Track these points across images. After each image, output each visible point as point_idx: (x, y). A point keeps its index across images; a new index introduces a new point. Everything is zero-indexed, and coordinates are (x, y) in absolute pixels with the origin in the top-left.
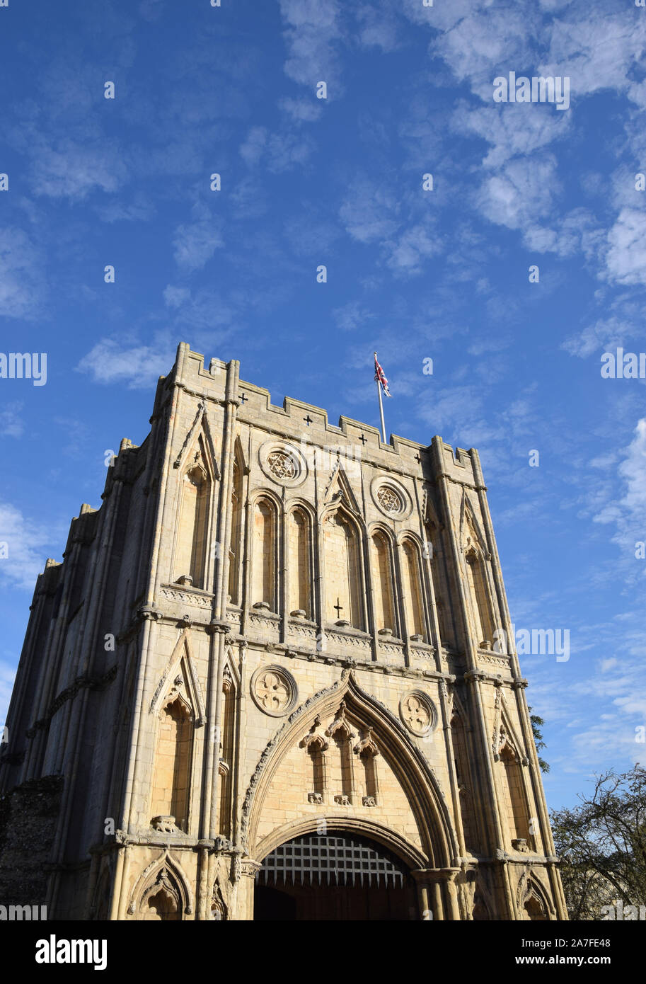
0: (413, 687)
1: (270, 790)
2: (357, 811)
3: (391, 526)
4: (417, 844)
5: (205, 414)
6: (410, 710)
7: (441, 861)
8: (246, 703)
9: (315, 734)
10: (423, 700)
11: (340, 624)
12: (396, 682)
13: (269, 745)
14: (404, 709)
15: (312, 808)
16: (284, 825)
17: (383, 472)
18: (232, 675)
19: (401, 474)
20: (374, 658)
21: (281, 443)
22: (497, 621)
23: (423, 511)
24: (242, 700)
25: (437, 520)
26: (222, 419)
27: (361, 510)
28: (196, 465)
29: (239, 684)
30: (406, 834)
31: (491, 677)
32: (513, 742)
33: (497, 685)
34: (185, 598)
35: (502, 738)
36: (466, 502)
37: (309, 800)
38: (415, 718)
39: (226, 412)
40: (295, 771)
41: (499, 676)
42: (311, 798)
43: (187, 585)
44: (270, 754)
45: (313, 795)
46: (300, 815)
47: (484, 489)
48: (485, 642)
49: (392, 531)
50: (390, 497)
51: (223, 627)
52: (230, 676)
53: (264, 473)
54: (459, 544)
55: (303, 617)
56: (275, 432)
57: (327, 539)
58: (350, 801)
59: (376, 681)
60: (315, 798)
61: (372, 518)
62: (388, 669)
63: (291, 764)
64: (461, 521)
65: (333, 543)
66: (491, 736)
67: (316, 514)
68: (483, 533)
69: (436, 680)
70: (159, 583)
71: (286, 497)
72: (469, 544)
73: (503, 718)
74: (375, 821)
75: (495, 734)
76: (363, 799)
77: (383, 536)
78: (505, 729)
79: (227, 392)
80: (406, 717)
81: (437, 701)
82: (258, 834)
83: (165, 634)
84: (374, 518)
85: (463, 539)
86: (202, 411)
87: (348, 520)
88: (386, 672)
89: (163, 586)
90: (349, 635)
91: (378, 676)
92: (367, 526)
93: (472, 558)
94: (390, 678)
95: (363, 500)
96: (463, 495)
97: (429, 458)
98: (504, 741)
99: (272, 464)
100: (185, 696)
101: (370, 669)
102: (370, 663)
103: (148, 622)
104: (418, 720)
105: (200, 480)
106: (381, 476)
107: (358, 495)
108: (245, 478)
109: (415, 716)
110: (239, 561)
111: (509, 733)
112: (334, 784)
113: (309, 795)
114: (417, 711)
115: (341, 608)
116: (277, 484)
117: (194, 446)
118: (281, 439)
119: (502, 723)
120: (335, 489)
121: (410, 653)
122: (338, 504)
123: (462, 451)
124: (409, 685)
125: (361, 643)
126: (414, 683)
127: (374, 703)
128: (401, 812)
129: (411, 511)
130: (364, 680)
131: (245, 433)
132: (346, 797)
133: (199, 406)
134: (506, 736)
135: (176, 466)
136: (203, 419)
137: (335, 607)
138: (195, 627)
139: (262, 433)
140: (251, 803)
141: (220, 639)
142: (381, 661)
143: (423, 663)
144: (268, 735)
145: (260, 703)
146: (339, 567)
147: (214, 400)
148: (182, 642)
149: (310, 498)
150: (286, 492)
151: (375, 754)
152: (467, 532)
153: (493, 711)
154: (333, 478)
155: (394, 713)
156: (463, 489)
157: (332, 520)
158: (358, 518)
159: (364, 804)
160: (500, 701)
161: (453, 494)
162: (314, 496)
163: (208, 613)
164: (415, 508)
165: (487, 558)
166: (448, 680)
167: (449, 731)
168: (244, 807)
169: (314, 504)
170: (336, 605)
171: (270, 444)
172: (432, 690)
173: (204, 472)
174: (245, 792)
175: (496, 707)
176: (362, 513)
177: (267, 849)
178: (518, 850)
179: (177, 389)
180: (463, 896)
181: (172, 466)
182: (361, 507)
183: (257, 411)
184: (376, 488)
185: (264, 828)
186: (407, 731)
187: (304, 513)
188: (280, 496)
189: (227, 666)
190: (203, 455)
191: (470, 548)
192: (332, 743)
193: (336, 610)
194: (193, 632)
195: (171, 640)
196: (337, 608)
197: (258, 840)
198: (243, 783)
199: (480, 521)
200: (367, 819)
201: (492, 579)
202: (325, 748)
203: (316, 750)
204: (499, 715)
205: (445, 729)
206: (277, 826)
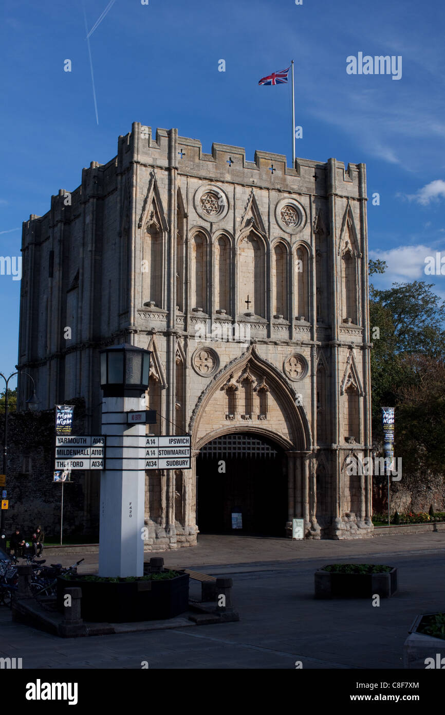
0: (293, 352)
1: (204, 414)
2: (254, 423)
3: (288, 239)
4: (287, 438)
5: (155, 181)
6: (290, 365)
7: (302, 448)
8: (189, 372)
9: (230, 383)
10: (300, 359)
11: (248, 315)
12: (283, 349)
13: (203, 393)
14: (287, 365)
15: (228, 423)
16: (212, 432)
17: (286, 195)
18: (181, 355)
19: (300, 194)
20: (269, 336)
21: (210, 186)
22: (359, 303)
23: (314, 222)
24: (187, 370)
25: (324, 230)
26: (167, 182)
27: (267, 231)
28: (151, 222)
29: (185, 360)
30: (283, 434)
31: (346, 344)
32: (356, 383)
33: (350, 348)
34: (152, 316)
35: (349, 380)
36: (348, 213)
37: (226, 418)
38: (293, 372)
39: (170, 175)
40: (218, 403)
41: (352, 343)
42: (227, 417)
43: (153, 308)
44: (204, 398)
45: (229, 416)
46: (221, 426)
47: (366, 199)
48: (347, 319)
49: (288, 243)
50: (290, 214)
51: (174, 333)
52: (180, 356)
53: (198, 214)
54: (337, 249)
55: (224, 314)
56: (205, 179)
57: (243, 254)
58: (250, 417)
59: (270, 350)
60: (229, 418)
61: (275, 234)
62: (277, 342)
63: (215, 400)
64: (342, 230)
65: (246, 256)
66: (341, 379)
67: (234, 239)
68: (359, 236)
69: (310, 346)
70: (136, 310)
71: (214, 230)
72: (346, 247)
73: (351, 368)
74: (265, 428)
75: (344, 378)
76: (258, 416)
77: (283, 248)
78: (352, 375)
79: (170, 158)
80: (287, 368)
81: (308, 359)
82: (198, 436)
83: (142, 339)
84: (276, 235)
85: (341, 242)
86: (153, 180)
87: (258, 240)
88: (276, 344)
89: (138, 311)
90: (253, 323)
91: (271, 347)
92: (270, 243)
93: (348, 257)
94: (279, 348)
95: (269, 222)
96: (347, 206)
97: (324, 176)
98: (350, 383)
99: (203, 203)
100: (155, 373)
101: (265, 343)
102: (266, 340)
103: (132, 335)
104: (295, 371)
105: (155, 233)
106: (284, 198)
107: (265, 218)
108: (185, 220)
109: (293, 368)
110: (183, 282)
111: (354, 377)
112: (241, 409)
113: (226, 416)
114: (295, 365)
115: (250, 302)
116: (207, 221)
117: (150, 207)
118: (210, 183)
119: (350, 371)
120: (249, 215)
121: (294, 330)
122: (250, 228)
123: (353, 167)
124: (291, 350)
125: (261, 327)
126: (294, 349)
127: (267, 364)
128: (280, 422)
129: (305, 226)
130: (261, 350)
131: (184, 183)
132: (248, 416)
133: (151, 174)
134: (352, 380)
135: (140, 227)
136: (154, 185)
137: (246, 302)
138: (159, 333)
139: (196, 180)
140: (194, 424)
141: (173, 339)
142: (274, 337)
143: (301, 335)
144: (202, 387)
145: (197, 369)
146: (249, 273)
147: (161, 168)
148: (152, 344)
149: (230, 228)
150: (214, 226)
151: (267, 391)
152: (346, 236)
153: (345, 365)
154: (248, 208)
155: (279, 368)
156: (348, 202)
157: (246, 239)
158: (264, 237)
159: (258, 419)
160: (351, 359)
161: (338, 207)
162: (232, 226)
163: (165, 323)
164: (309, 221)
165: (358, 256)
166: (318, 345)
167: (315, 378)
168: (190, 426)
169: (232, 232)
170: (247, 300)
171: (203, 188)
172: (306, 353)
173: (158, 226)
174: (189, 418)
175: (347, 362)
176: (267, 233)
177: (203, 444)
178: (348, 442)
179: (135, 165)
180: (312, 465)
181: (137, 228)
182: (266, 228)
183: (192, 163)
184: (280, 208)
185: (201, 434)
186: (287, 379)
187: (227, 241)
188: (209, 230)
189: (178, 350)
190: (156, 213)
191: (347, 249)
192: (240, 386)
193: (247, 304)
194: (157, 336)
195: (145, 342)
196: (247, 302)
197: (197, 440)
198: (189, 414)
199: (358, 227)
200: (260, 427)
201: (360, 273)
202: (236, 389)
203: (231, 392)
204: (349, 366)
205: (312, 376)
206: (208, 432)
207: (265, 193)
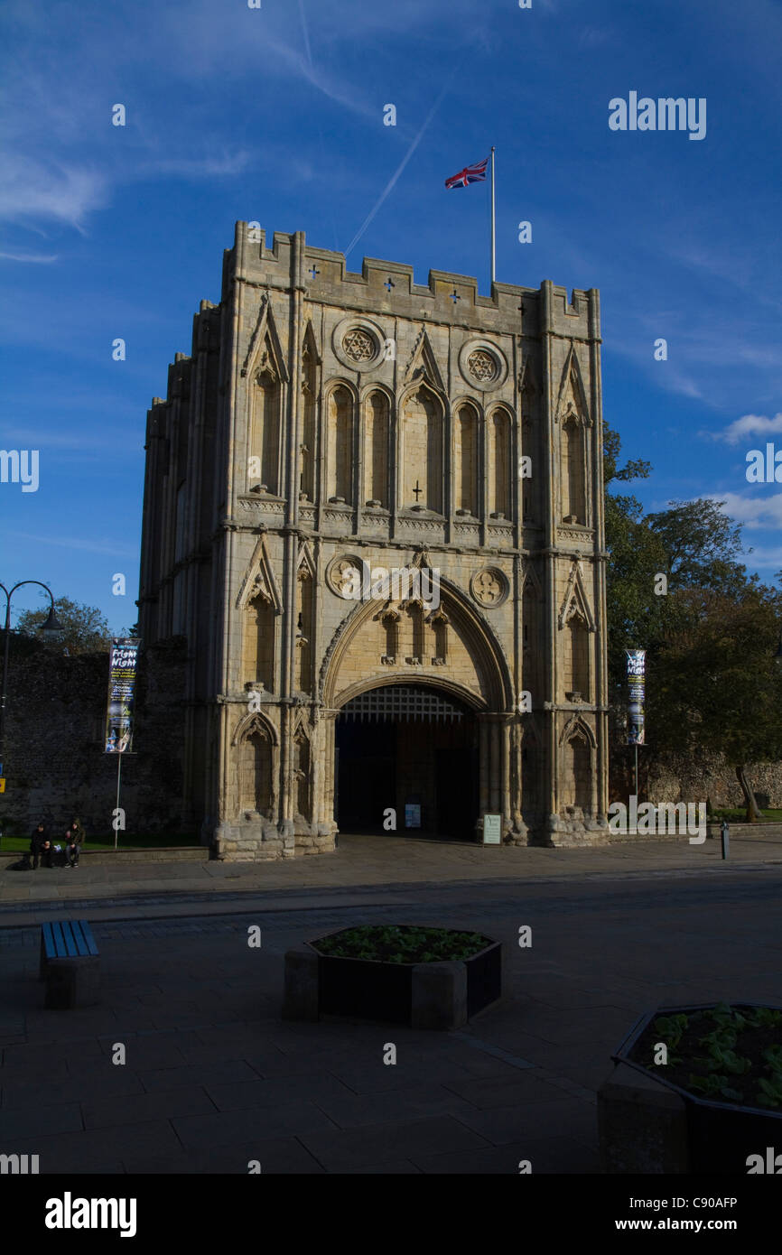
0: (486, 564)
1: (345, 655)
2: (426, 670)
3: (479, 399)
4: (478, 693)
5: (270, 308)
6: (482, 584)
7: (500, 709)
8: (322, 591)
9: (388, 610)
10: (497, 575)
11: (416, 509)
12: (470, 560)
13: (342, 623)
14: (476, 585)
15: (385, 669)
16: (360, 681)
17: (476, 334)
18: (309, 567)
19: (497, 334)
20: (447, 540)
21: (358, 320)
22: (588, 494)
23: (520, 375)
24: (319, 589)
25: (534, 387)
26: (287, 309)
27: (446, 386)
28: (263, 369)
29: (315, 573)
31: (568, 553)
32: (583, 611)
33: (574, 559)
34: (261, 506)
35: (572, 608)
36: (572, 360)
37: (382, 662)
38: (486, 594)
39: (292, 300)
40: (370, 639)
41: (577, 551)
42: (384, 660)
43: (263, 494)
44: (343, 632)
45: (386, 658)
46: (374, 674)
47: (599, 341)
48: (570, 517)
49: (479, 404)
50: (483, 363)
51: (296, 532)
52: (307, 568)
53: (338, 360)
54: (554, 414)
55: (378, 507)
56: (350, 308)
57: (409, 420)
58: (420, 661)
59: (449, 561)
60: (387, 661)
61: (458, 390)
62: (461, 549)
63: (366, 634)
64: (562, 386)
65: (413, 425)
66: (559, 606)
67: (395, 397)
68: (588, 395)
69: (513, 556)
70: (236, 496)
71: (363, 382)
72: (569, 410)
73: (576, 589)
74: (442, 677)
75: (564, 605)
76: (432, 659)
77: (471, 412)
78: (577, 600)
79: (292, 275)
80: (477, 589)
81: (510, 576)
82: (336, 688)
83: (244, 540)
84: (460, 392)
85: (562, 404)
86: (266, 306)
87: (432, 400)
88: (458, 552)
89: (239, 498)
90: (423, 520)
91: (451, 557)
92: (450, 403)
93: (571, 426)
94: (464, 558)
95: (449, 373)
96: (570, 350)
97: (534, 308)
98: (573, 612)
99: (348, 345)
100: (265, 591)
101: (442, 550)
102: (443, 545)
103: (229, 533)
104: (490, 593)
105: (269, 384)
106: (473, 339)
107: (443, 368)
108: (318, 368)
109: (487, 589)
110: (313, 458)
111: (580, 604)
112: (406, 648)
113: (382, 658)
114: (490, 584)
115: (421, 491)
116: (352, 370)
117: (260, 346)
118: (357, 315)
119: (574, 594)
120: (419, 362)
121: (487, 532)
122: (420, 382)
123: (580, 294)
124: (482, 562)
125: (435, 527)
126: (487, 560)
128: (467, 669)
129: (506, 378)
130: (436, 561)
131: (317, 315)
132: (417, 659)
133: (263, 298)
134: (577, 607)
135: (243, 374)
136: (268, 313)
137: (414, 490)
138: (271, 532)
139: (335, 311)
140: (328, 669)
141: (294, 540)
142: (455, 541)
143: (499, 539)
144: (342, 615)
145: (335, 588)
146: (420, 448)
147: (279, 289)
148: (260, 546)
149: (388, 381)
150: (363, 377)
151: (446, 622)
152: (569, 395)
153: (566, 584)
154: (416, 353)
155: (464, 588)
156: (572, 345)
157: (414, 399)
158: (442, 394)
159: (433, 664)
160: (575, 576)
161: (556, 351)
162: (392, 378)
163: (281, 517)
164: (511, 373)
165: (588, 424)
166: (524, 555)
167: (520, 604)
168: (321, 672)
169: (391, 387)
170: (415, 488)
171: (345, 324)
172: (506, 566)
173: (273, 374)
174: (321, 660)
175: (569, 581)
176: (446, 389)
177: (345, 699)
178: (570, 700)
179: (238, 283)
180: (514, 733)
181: (239, 376)
182: (445, 380)
183: (330, 285)
184: (467, 354)
185: (341, 686)
186: (476, 604)
187: (384, 401)
188: (355, 383)
189: (304, 559)
190: (271, 355)
191: (569, 414)
192: (404, 615)
193: (415, 494)
194: (269, 536)
195: (250, 545)
196: (417, 491)
197: (336, 694)
198: (320, 654)
199: (587, 382)
200: (435, 676)
201: (590, 449)
202: (398, 619)
203: (390, 622)
204: (572, 587)
205: (515, 600)
206: (353, 682)
207: (443, 331)
